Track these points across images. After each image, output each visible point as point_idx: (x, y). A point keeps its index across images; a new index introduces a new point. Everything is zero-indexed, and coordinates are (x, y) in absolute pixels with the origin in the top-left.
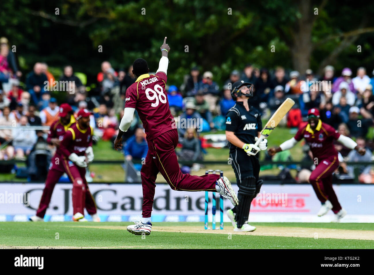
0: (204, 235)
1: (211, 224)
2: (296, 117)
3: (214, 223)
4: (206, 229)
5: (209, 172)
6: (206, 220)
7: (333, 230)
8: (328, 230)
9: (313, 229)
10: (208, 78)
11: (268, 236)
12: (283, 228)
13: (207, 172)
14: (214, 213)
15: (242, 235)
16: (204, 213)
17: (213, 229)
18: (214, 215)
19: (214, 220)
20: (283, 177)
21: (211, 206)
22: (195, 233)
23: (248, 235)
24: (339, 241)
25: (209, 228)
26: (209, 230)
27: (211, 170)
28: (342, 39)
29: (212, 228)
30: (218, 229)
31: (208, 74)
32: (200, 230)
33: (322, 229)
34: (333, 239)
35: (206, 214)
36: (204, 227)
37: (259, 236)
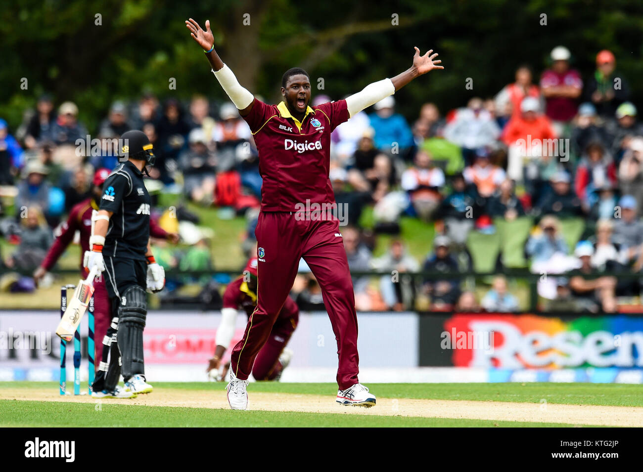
0: (58, 406)
1: (73, 385)
2: (230, 189)
3: (77, 383)
4: (63, 393)
5: (69, 288)
6: (64, 377)
7: (297, 396)
8: (289, 396)
9: (260, 394)
10: (69, 115)
11: (176, 408)
12: (204, 392)
13: (64, 289)
14: (77, 365)
15: (128, 406)
16: (58, 364)
17: (76, 395)
18: (77, 369)
19: (77, 378)
20: (206, 298)
21: (70, 352)
22: (42, 402)
23: (140, 405)
24: (308, 416)
25: (68, 392)
26: (68, 395)
27: (71, 286)
28: (314, 44)
29: (74, 393)
30: (85, 395)
31: (68, 109)
32: (52, 396)
33: (277, 394)
34: (297, 413)
35: (63, 366)
36: (59, 390)
37: (159, 408)
